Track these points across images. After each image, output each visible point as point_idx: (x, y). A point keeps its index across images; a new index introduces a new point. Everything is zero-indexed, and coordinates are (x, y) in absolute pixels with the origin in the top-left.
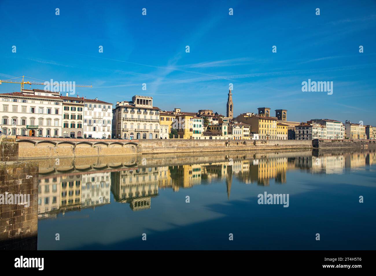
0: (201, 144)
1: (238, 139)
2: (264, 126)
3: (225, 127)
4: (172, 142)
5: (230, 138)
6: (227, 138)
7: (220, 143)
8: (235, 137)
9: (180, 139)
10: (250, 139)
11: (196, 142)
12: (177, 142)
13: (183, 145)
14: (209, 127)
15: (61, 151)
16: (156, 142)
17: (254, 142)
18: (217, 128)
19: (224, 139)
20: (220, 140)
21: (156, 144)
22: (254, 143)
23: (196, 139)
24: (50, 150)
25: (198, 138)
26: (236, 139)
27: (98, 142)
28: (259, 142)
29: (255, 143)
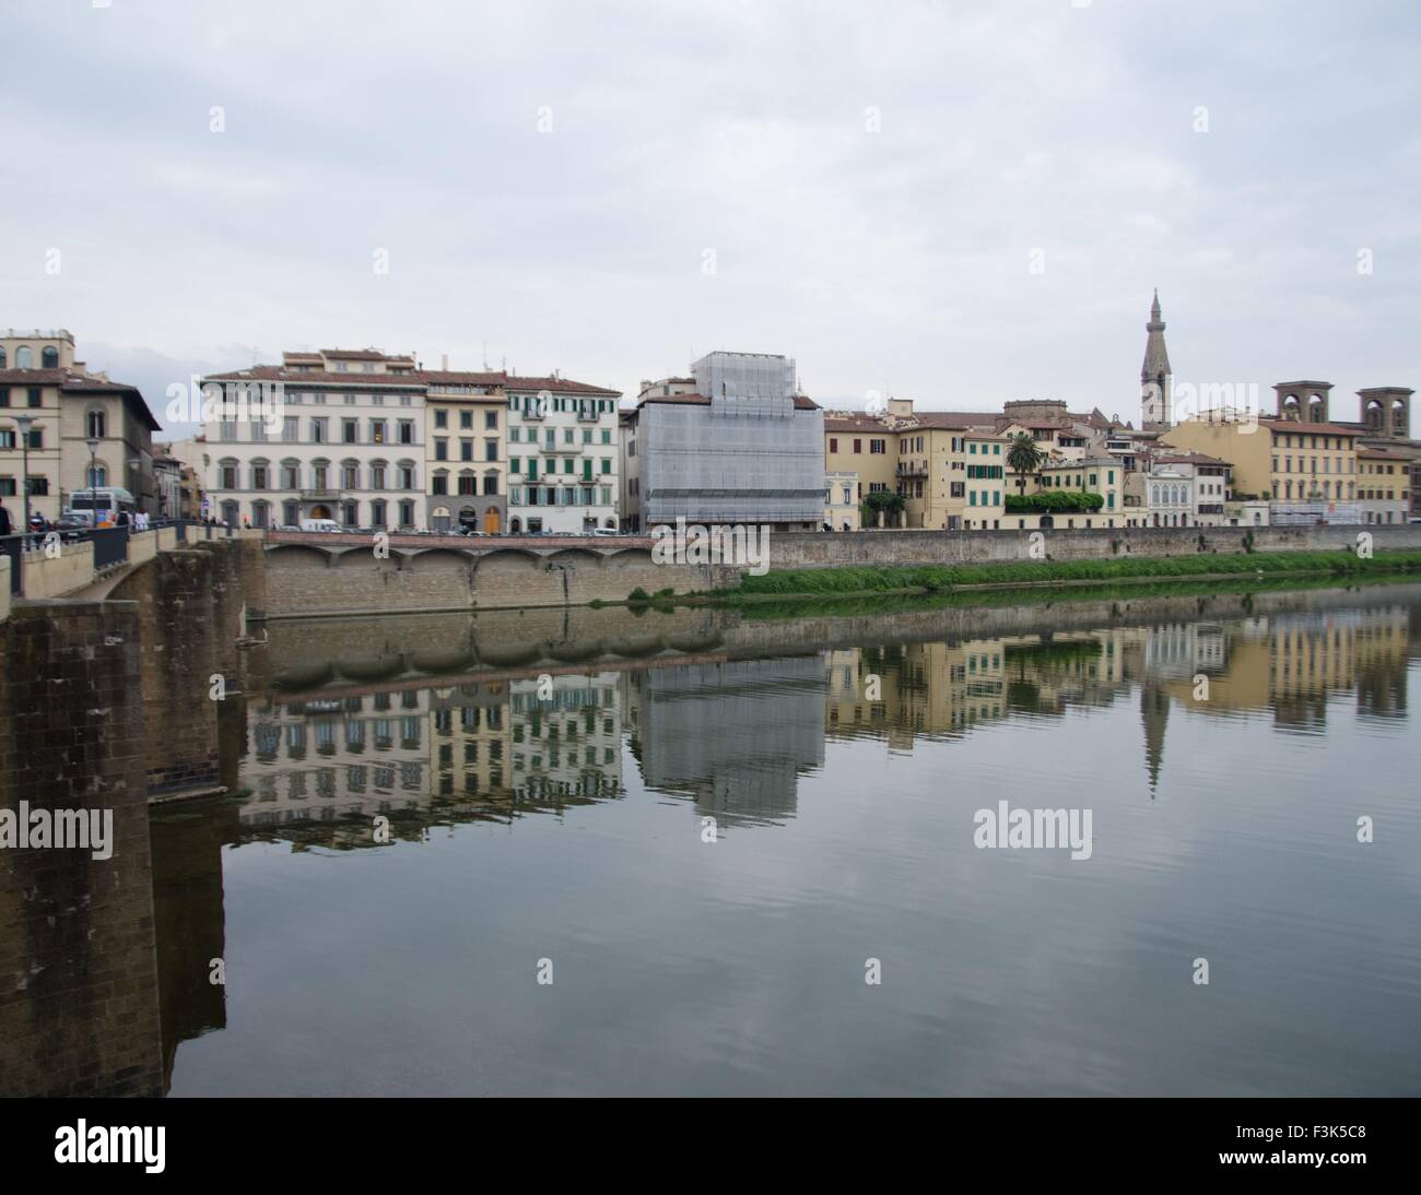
0: (1000, 552)
1: (1170, 524)
2: (1295, 466)
3: (1111, 474)
4: (871, 544)
5: (1135, 521)
6: (1120, 523)
7: (1086, 544)
8: (1156, 515)
9: (905, 530)
10: (1228, 523)
11: (976, 543)
12: (895, 544)
13: (919, 554)
14: (1045, 474)
15: (425, 584)
16: (802, 543)
17: (1245, 535)
18: (1079, 477)
19: (1107, 526)
20: (1090, 533)
21: (802, 552)
22: (1244, 541)
23: (979, 527)
24: (382, 581)
25: (990, 526)
26: (1162, 524)
27: (562, 547)
28: (1271, 537)
29: (1251, 541)
